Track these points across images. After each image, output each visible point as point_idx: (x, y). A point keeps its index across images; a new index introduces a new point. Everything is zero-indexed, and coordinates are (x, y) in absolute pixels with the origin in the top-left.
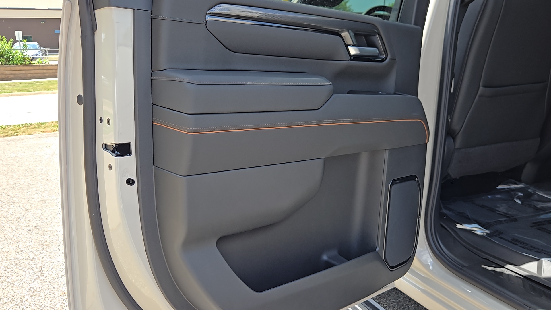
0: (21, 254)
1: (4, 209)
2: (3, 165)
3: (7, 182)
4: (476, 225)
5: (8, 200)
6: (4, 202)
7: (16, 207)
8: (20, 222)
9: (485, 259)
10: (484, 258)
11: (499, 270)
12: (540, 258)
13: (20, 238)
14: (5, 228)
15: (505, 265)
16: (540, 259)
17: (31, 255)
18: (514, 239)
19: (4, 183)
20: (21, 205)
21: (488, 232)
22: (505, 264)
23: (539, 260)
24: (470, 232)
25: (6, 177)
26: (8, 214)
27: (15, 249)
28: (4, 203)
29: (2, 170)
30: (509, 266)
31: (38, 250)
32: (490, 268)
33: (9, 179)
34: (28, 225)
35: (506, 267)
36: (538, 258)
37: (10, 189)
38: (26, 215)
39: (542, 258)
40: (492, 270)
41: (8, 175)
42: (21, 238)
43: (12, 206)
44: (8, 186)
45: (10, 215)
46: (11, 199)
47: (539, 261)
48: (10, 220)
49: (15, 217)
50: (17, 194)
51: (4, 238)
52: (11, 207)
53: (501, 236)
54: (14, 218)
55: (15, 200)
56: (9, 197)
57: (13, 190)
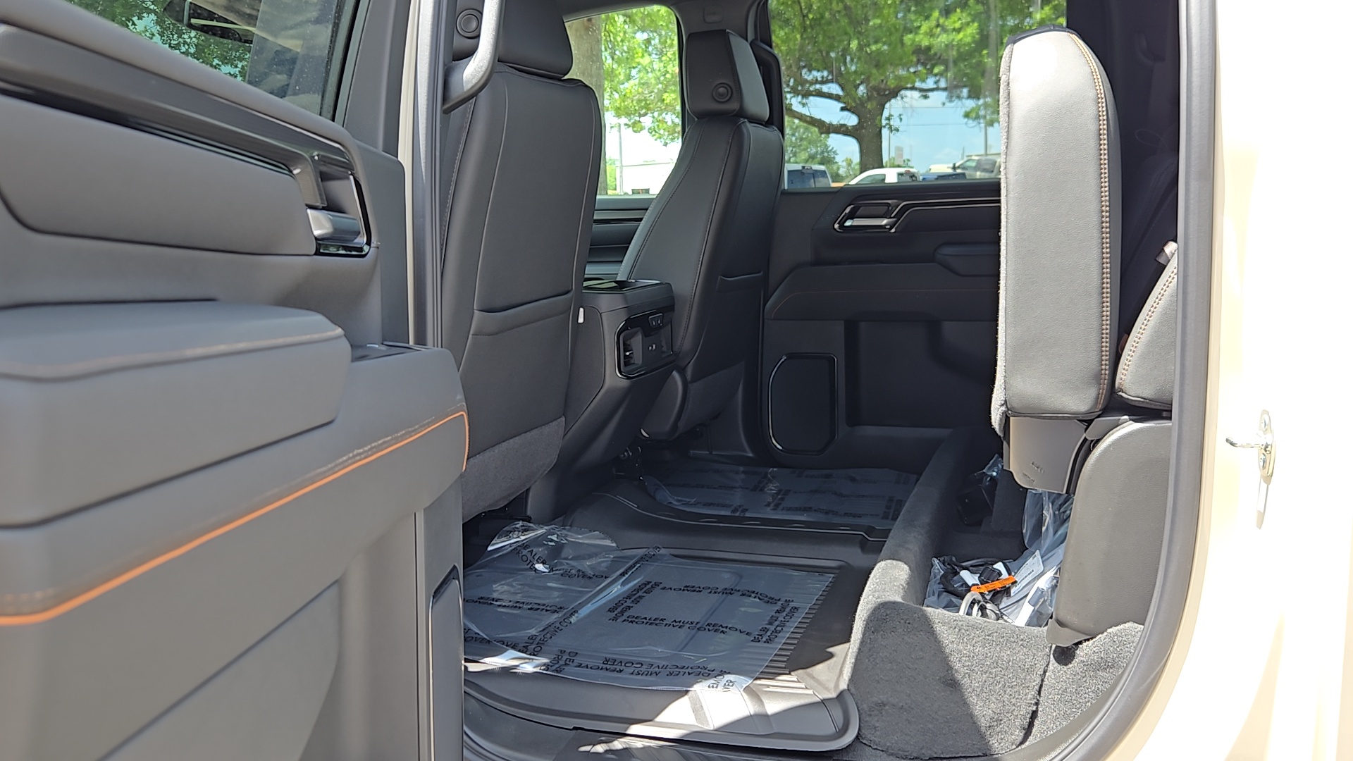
4: (512, 653)
9: (575, 728)
10: (571, 728)
11: (618, 744)
12: (690, 687)
15: (627, 729)
16: (691, 689)
18: (607, 661)
21: (545, 661)
22: (626, 725)
23: (687, 692)
24: (506, 672)
30: (635, 729)
32: (600, 748)
35: (629, 732)
36: (685, 689)
39: (691, 686)
40: (607, 751)
47: (690, 693)
53: (578, 660)
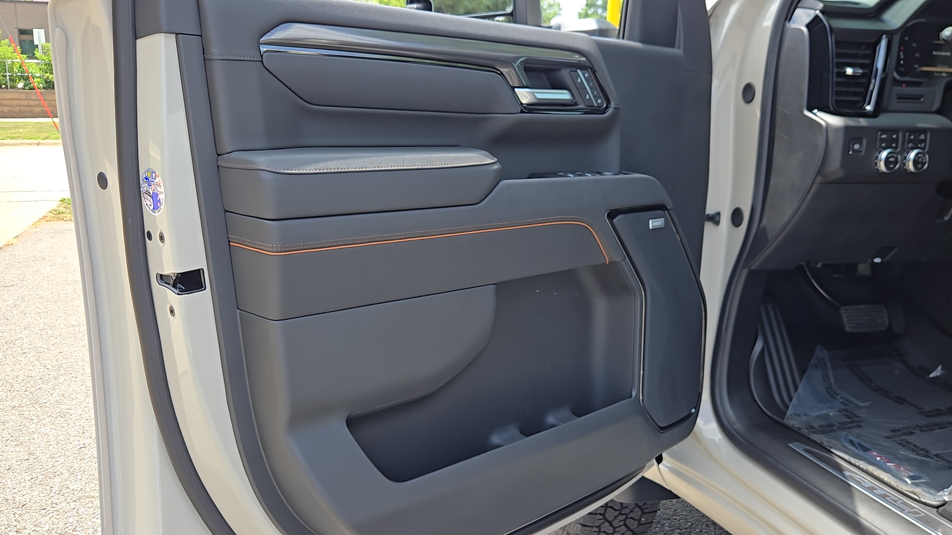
0: (51, 515)
1: (44, 386)
2: (65, 282)
3: (65, 319)
5: (57, 363)
6: (49, 367)
7: (69, 382)
8: (69, 421)
13: (59, 467)
14: (35, 436)
17: (71, 520)
19: (59, 322)
20: (81, 378)
25: (65, 309)
26: (51, 398)
27: (40, 498)
28: (48, 369)
29: (62, 292)
31: (90, 505)
33: (69, 313)
34: (83, 433)
37: (67, 336)
38: (84, 404)
41: (72, 303)
42: (62, 465)
43: (62, 378)
44: (64, 330)
45: (52, 402)
46: (65, 361)
48: (49, 414)
49: (63, 407)
50: (77, 349)
51: (26, 464)
52: (59, 380)
54: (58, 410)
55: (71, 363)
56: (60, 357)
57: (72, 340)
